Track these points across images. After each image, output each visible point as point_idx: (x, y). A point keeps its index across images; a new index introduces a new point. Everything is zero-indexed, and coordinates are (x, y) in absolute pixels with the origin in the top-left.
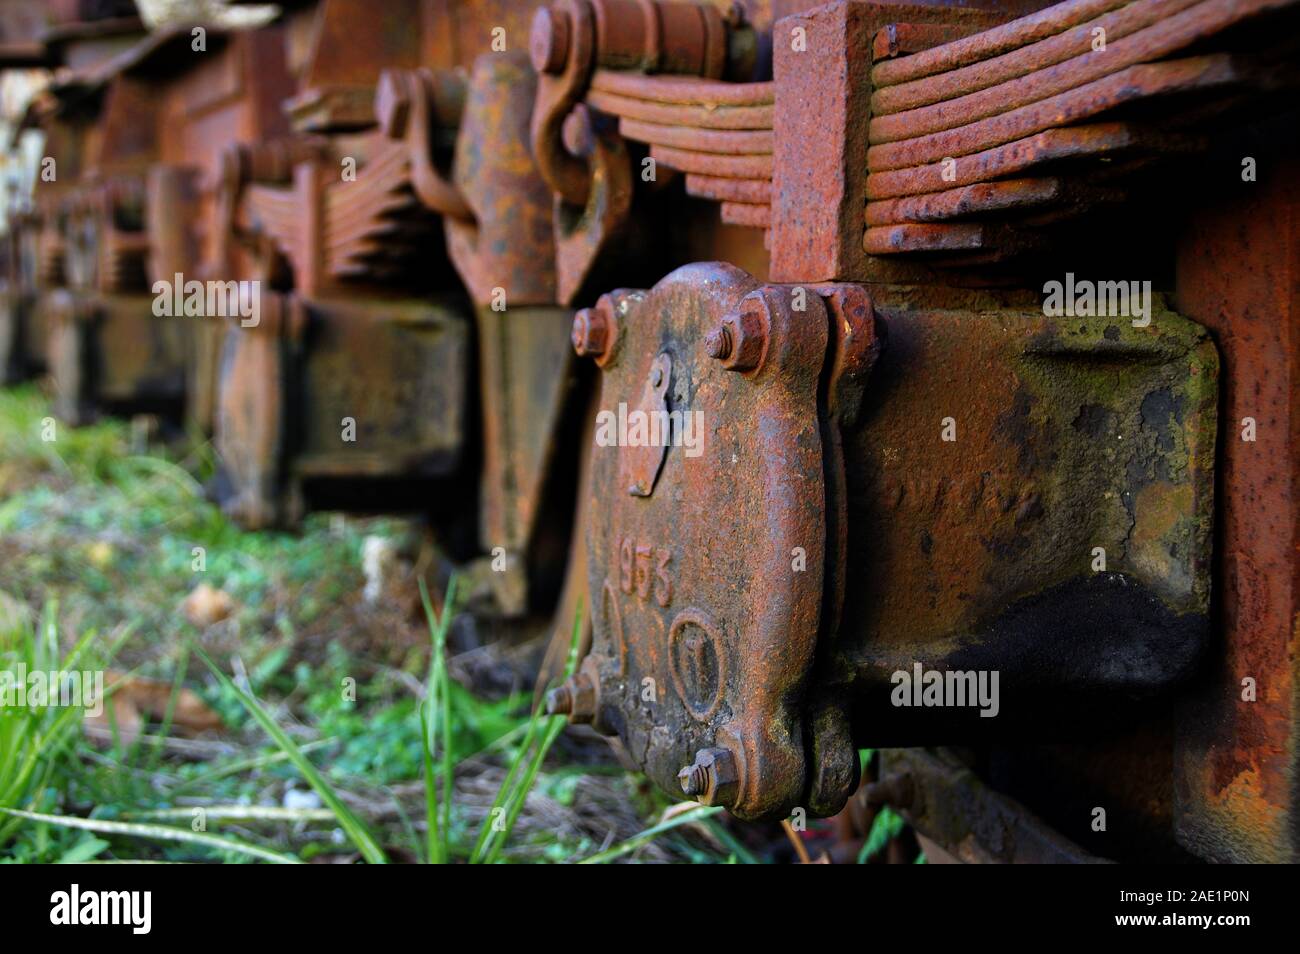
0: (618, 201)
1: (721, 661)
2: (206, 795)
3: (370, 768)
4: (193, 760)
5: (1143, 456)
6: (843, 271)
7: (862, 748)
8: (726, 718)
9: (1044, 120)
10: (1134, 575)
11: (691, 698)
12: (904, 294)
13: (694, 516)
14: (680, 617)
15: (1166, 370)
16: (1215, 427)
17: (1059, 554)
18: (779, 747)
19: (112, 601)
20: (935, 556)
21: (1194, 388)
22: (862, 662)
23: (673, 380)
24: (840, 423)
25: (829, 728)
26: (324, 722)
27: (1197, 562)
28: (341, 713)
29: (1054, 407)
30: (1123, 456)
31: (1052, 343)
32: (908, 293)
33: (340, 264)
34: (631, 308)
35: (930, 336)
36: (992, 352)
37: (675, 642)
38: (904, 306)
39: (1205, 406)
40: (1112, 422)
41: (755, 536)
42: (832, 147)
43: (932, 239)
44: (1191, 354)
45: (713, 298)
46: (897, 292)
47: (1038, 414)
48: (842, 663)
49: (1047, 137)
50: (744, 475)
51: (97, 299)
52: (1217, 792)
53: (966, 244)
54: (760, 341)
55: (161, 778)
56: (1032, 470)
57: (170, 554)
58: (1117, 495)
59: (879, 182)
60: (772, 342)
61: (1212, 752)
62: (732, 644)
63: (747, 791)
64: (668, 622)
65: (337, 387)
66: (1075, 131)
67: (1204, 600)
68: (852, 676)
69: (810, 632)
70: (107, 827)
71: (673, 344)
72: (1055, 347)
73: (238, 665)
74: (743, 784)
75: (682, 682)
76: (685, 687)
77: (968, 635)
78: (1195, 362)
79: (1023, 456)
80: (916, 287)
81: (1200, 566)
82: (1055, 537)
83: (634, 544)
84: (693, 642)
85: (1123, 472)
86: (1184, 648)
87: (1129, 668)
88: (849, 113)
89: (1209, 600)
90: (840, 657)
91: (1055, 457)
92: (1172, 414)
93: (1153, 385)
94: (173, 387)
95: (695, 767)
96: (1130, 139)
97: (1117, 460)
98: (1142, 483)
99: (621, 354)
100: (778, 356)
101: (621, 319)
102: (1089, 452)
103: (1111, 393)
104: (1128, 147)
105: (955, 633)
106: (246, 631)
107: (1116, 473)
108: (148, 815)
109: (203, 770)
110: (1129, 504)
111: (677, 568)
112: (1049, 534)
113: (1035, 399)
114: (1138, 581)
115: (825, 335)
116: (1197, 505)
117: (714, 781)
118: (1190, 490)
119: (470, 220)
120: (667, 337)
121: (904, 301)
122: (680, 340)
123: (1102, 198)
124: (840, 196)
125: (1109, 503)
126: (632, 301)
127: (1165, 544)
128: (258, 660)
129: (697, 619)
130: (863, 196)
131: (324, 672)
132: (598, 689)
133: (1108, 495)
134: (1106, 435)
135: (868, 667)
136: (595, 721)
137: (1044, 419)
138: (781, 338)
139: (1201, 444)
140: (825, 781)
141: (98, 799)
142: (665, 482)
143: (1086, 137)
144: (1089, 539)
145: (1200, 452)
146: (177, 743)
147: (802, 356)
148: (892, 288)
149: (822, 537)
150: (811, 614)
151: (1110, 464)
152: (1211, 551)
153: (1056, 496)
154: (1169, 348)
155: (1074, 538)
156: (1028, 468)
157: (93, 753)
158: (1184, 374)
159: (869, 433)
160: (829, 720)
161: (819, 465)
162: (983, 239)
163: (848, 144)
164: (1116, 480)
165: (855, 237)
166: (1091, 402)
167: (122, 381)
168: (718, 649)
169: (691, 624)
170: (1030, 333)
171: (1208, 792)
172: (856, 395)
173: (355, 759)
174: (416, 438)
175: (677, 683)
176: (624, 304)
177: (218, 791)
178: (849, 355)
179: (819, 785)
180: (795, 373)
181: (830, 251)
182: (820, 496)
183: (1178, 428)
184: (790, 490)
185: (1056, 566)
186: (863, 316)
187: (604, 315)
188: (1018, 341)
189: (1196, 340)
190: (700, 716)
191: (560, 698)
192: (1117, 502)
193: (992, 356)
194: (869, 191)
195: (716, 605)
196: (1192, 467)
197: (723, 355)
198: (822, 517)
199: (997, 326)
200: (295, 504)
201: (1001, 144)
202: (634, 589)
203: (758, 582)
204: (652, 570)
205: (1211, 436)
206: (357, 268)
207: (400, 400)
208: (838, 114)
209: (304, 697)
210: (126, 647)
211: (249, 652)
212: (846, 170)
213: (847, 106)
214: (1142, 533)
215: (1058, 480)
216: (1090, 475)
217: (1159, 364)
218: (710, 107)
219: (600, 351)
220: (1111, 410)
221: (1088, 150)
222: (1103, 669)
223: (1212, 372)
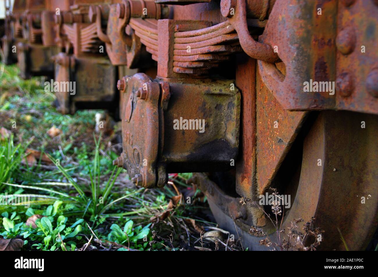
0: (138, 46)
1: (141, 157)
2: (51, 179)
3: (89, 173)
4: (49, 170)
5: (228, 115)
6: (168, 76)
7: (169, 173)
8: (141, 168)
9: (198, 53)
10: (226, 139)
11: (137, 164)
12: (181, 80)
13: (136, 127)
14: (134, 147)
15: (231, 98)
16: (240, 110)
17: (212, 134)
18: (151, 174)
19: (31, 130)
20: (186, 135)
21: (236, 102)
22: (168, 157)
23: (133, 98)
24: (164, 109)
25: (161, 170)
26: (80, 162)
27: (236, 137)
28: (85, 159)
29: (211, 104)
30: (225, 115)
31: (209, 92)
32: (182, 80)
33: (84, 49)
34: (129, 80)
35: (185, 91)
36: (197, 94)
37: (133, 152)
38: (182, 83)
39: (238, 106)
40: (223, 107)
41: (146, 132)
42: (167, 49)
43: (184, 71)
44: (235, 95)
45: (140, 82)
46: (180, 80)
47: (207, 106)
48: (164, 157)
49: (198, 56)
50: (144, 120)
51: (29, 44)
52: (242, 182)
53: (190, 73)
54: (146, 94)
55: (40, 175)
56: (206, 117)
57: (48, 117)
58: (224, 123)
59: (176, 58)
60: (148, 94)
61: (241, 175)
62: (142, 153)
63: (144, 183)
64: (132, 147)
65: (84, 80)
66: (203, 55)
67: (237, 145)
68: (166, 160)
69: (156, 152)
70: (24, 187)
71: (134, 90)
72: (210, 93)
73: (60, 147)
74: (143, 181)
75: (135, 160)
76: (136, 162)
77: (192, 151)
78: (236, 97)
79: (204, 114)
80: (184, 79)
81: (237, 138)
82: (211, 131)
83: (127, 132)
84: (136, 153)
85: (225, 118)
86: (234, 154)
87: (224, 158)
88: (169, 43)
89: (238, 145)
90: (164, 156)
91: (211, 115)
92: (232, 107)
93: (230, 101)
94: (51, 69)
95: (134, 178)
96: (212, 58)
97: (224, 115)
98: (228, 120)
99: (127, 90)
100: (150, 96)
101: (127, 82)
102: (219, 114)
103: (223, 102)
104: (212, 59)
105: (190, 151)
106: (62, 139)
107: (224, 118)
108: (34, 184)
109: (50, 172)
110: (226, 124)
111: (134, 137)
112: (210, 131)
113: (207, 103)
114: (227, 140)
115: (159, 93)
116: (236, 126)
117: (138, 181)
118: (235, 123)
119: (110, 43)
120: (133, 88)
121: (181, 82)
122: (135, 90)
123: (213, 66)
124: (168, 60)
125: (222, 124)
126: (129, 79)
127: (231, 133)
128: (65, 146)
129: (136, 148)
130: (173, 60)
131: (81, 149)
132: (123, 160)
133: (222, 122)
134: (222, 110)
135: (170, 158)
136: (123, 167)
137: (209, 107)
138: (150, 93)
139: (237, 113)
140: (160, 181)
141: (24, 179)
142: (132, 119)
143: (205, 57)
144: (218, 131)
145: (237, 115)
146: (45, 166)
147: (154, 96)
148: (179, 79)
149: (158, 133)
150: (156, 148)
151: (223, 116)
152: (239, 135)
153: (211, 123)
154: (231, 94)
155: (215, 131)
156: (205, 117)
157: (24, 168)
158: (234, 99)
159: (171, 111)
160: (161, 169)
161: (158, 118)
162: (193, 72)
163: (169, 49)
164: (224, 120)
165: (171, 69)
166: (219, 103)
167: (37, 67)
168: (140, 154)
169: (136, 149)
170: (205, 90)
171: (241, 182)
172: (167, 104)
173: (86, 170)
174: (103, 92)
175: (134, 160)
176: (127, 79)
177: (53, 178)
178: (164, 96)
179: (159, 181)
180: (153, 100)
181: (166, 72)
182: (158, 125)
183: (233, 110)
184: (152, 124)
185: (211, 137)
186: (167, 88)
187: (123, 81)
188: (203, 91)
189: (236, 92)
190: (138, 167)
191: (115, 162)
192: (224, 124)
193: (198, 94)
194: (174, 59)
195: (140, 145)
196: (235, 118)
197: (139, 96)
198: (158, 129)
199: (199, 88)
200: (73, 108)
201: (192, 55)
202: (127, 141)
203: (146, 142)
204: (129, 137)
205: (239, 112)
206: (88, 50)
207: (99, 83)
208: (167, 43)
209: (76, 155)
210: (33, 142)
211: (63, 144)
212: (169, 55)
213: (169, 42)
214: (228, 130)
215: (212, 120)
216: (219, 118)
217: (230, 96)
218: (150, 33)
219: (123, 89)
220: (223, 105)
221: (205, 59)
222: (219, 158)
223: (239, 99)
